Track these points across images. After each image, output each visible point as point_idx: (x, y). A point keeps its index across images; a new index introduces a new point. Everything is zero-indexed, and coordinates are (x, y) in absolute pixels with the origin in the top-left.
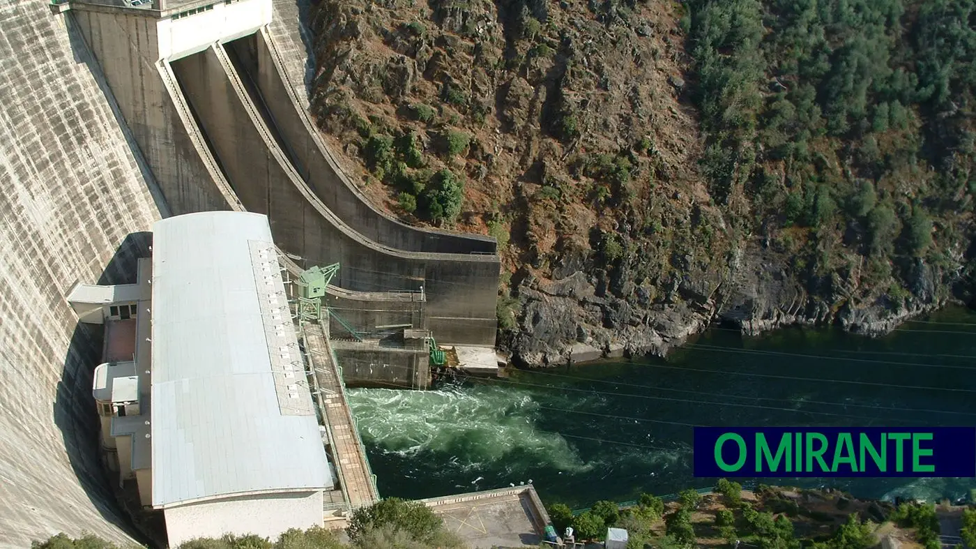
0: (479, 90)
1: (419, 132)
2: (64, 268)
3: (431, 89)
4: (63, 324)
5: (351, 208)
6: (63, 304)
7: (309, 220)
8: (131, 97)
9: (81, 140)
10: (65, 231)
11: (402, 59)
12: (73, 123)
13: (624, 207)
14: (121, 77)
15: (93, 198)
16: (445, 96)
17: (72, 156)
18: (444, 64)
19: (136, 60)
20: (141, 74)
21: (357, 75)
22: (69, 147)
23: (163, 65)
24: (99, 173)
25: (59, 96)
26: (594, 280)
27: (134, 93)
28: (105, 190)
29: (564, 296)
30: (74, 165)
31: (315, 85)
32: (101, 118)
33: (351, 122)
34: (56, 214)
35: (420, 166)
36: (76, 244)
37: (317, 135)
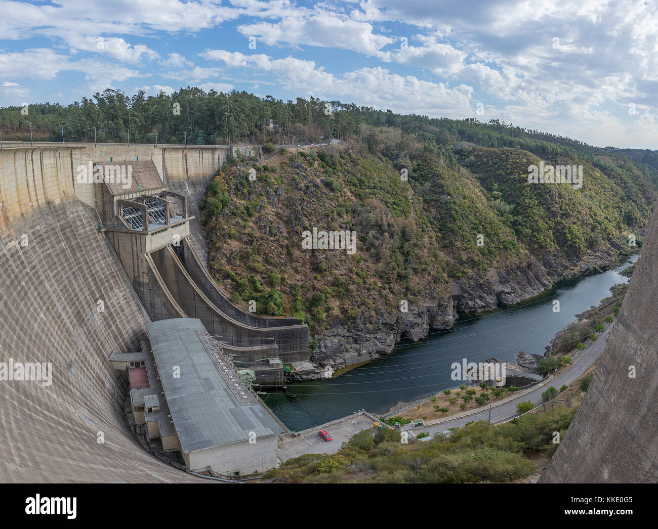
0: (281, 258)
1: (258, 278)
2: (107, 346)
3: (260, 259)
4: (108, 371)
5: (233, 312)
6: (107, 362)
7: (216, 319)
8: (132, 269)
9: (111, 288)
10: (106, 330)
11: (247, 248)
12: (108, 281)
13: (352, 296)
14: (128, 260)
15: (118, 314)
16: (266, 261)
17: (108, 296)
18: (264, 248)
19: (135, 253)
20: (138, 259)
21: (228, 255)
22: (107, 292)
23: (147, 255)
24: (119, 303)
25: (102, 269)
26: (346, 327)
27: (134, 267)
28: (122, 311)
29: (335, 336)
30: (109, 300)
31: (210, 260)
32: (119, 279)
33: (227, 276)
34: (103, 322)
35: (261, 292)
36: (111, 335)
37: (213, 282)
